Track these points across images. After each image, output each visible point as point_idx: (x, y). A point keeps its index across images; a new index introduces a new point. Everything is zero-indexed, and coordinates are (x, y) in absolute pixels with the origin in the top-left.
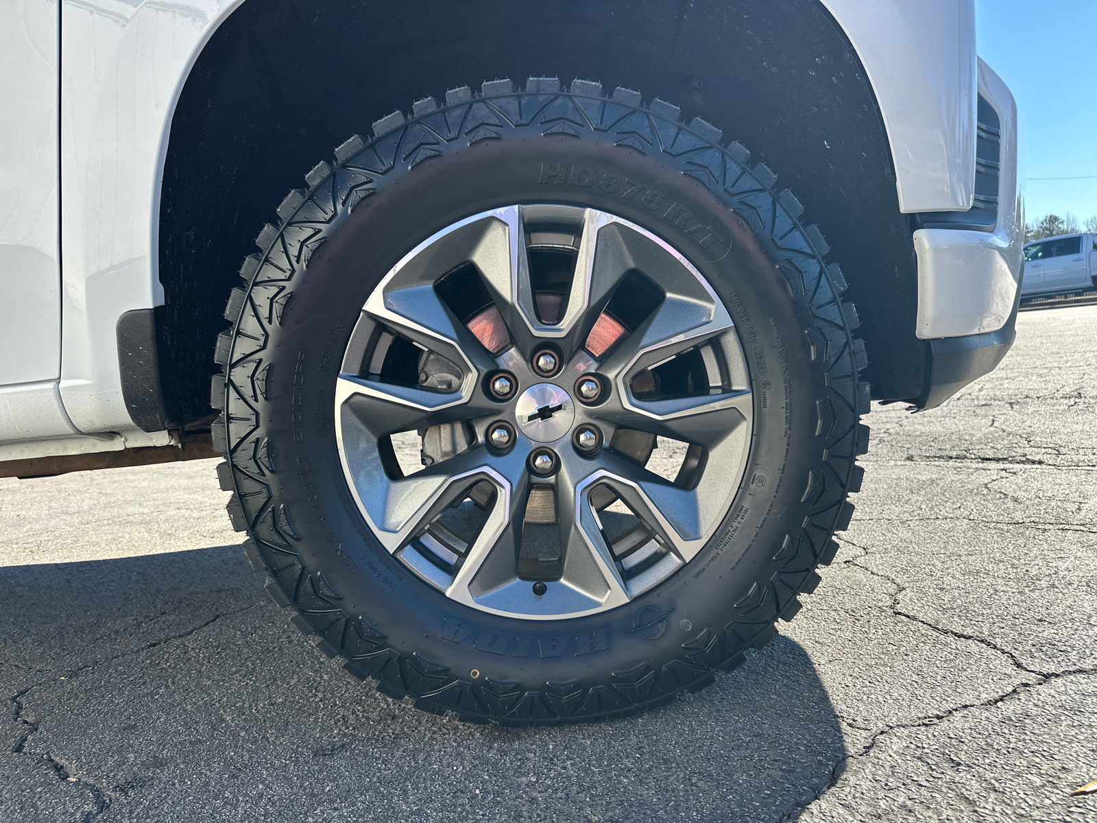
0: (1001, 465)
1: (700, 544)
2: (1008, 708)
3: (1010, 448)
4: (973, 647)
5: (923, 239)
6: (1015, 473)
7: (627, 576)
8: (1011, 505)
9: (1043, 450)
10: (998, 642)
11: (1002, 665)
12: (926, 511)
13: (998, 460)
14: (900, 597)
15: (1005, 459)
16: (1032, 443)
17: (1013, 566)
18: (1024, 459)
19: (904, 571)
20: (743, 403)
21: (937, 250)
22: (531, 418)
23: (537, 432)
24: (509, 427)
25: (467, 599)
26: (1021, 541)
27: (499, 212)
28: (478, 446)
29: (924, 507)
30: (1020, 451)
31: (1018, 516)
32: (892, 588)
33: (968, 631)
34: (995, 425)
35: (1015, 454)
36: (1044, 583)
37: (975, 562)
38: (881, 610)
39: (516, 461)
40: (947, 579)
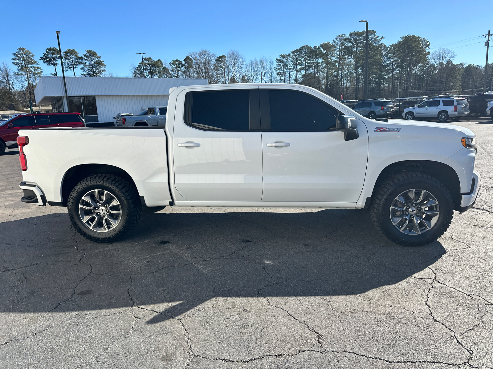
0: (477, 210)
1: (431, 228)
2: (465, 249)
3: (480, 206)
4: (462, 243)
5: (463, 196)
6: (479, 213)
7: (421, 231)
8: (476, 221)
9: (488, 207)
10: (466, 243)
11: (466, 246)
12: (458, 221)
13: (477, 208)
14: (452, 236)
15: (479, 208)
16: (486, 205)
17: (471, 233)
18: (483, 209)
19: (453, 232)
20: (438, 213)
21: (464, 198)
22: (411, 211)
23: (412, 213)
24: (408, 212)
25: (402, 232)
26: (474, 229)
27: (413, 189)
28: (404, 214)
29: (458, 220)
30: (483, 207)
31: (476, 224)
32: (451, 235)
33: (462, 242)
34: (480, 197)
35: (481, 207)
36: (475, 236)
37: (465, 232)
38: (450, 238)
39: (409, 216)
40: (460, 234)
